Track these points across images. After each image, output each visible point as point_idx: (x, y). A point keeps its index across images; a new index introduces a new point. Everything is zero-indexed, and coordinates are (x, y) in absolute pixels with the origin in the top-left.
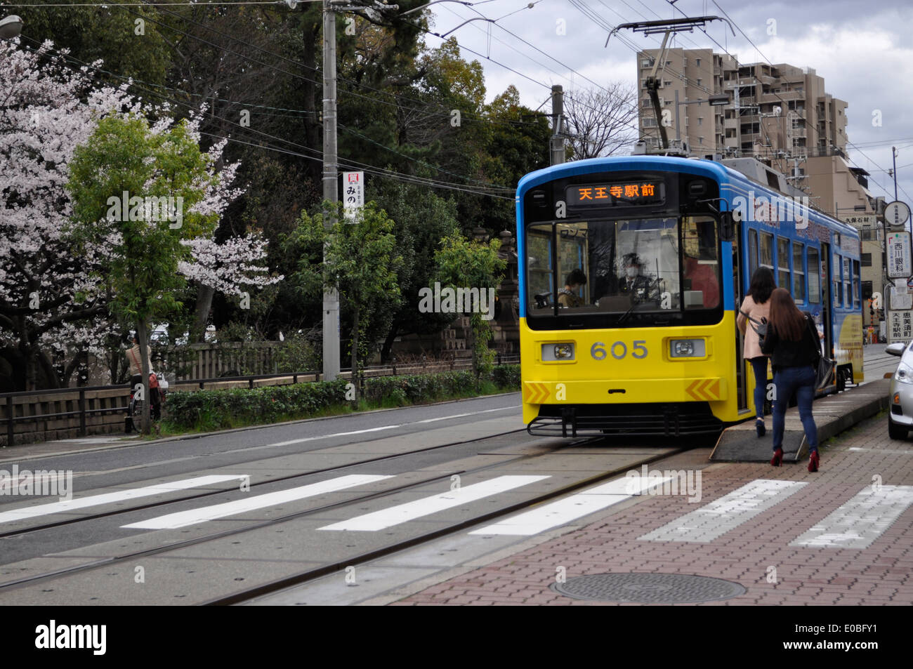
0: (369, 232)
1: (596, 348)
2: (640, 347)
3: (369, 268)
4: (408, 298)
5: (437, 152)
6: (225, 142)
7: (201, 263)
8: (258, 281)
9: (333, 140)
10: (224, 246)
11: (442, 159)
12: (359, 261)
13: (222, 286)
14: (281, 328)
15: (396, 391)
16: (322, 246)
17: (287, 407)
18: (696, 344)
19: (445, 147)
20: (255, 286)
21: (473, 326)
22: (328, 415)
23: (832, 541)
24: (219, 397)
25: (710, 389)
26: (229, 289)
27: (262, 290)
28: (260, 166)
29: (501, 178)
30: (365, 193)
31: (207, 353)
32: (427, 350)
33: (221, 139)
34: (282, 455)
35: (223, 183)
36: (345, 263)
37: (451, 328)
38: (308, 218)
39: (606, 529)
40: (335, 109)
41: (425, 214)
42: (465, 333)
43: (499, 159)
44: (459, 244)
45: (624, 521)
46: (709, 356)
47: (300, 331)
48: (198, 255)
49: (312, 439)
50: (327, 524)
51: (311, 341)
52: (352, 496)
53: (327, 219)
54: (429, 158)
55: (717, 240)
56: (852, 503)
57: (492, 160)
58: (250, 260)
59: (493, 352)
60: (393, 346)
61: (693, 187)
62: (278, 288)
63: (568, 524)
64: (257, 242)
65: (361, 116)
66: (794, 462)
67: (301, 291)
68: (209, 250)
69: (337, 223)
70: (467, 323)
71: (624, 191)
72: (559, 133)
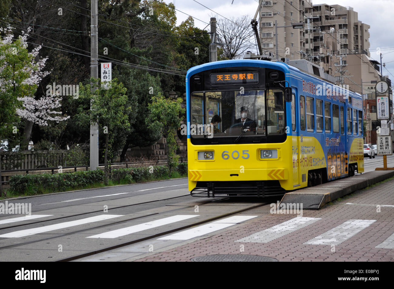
0: (114, 94)
1: (224, 154)
2: (246, 153)
3: (114, 113)
4: (134, 128)
5: (150, 51)
6: (40, 47)
7: (27, 110)
8: (57, 119)
9: (96, 46)
10: (39, 100)
11: (153, 55)
12: (109, 109)
13: (38, 121)
14: (68, 143)
15: (127, 176)
16: (90, 101)
17: (71, 183)
18: (273, 152)
19: (155, 49)
20: (55, 121)
21: (168, 143)
22: (92, 188)
23: (323, 242)
24: (37, 178)
25: (280, 174)
26: (41, 123)
27: (59, 123)
28: (58, 58)
29: (184, 65)
30: (112, 74)
31: (30, 156)
32: (144, 155)
33: (38, 46)
34: (69, 206)
35: (39, 68)
36: (102, 110)
37: (157, 144)
38: (83, 87)
39: (221, 237)
40: (97, 30)
41: (144, 84)
42: (165, 146)
43: (183, 55)
44: (161, 100)
45: (230, 234)
46: (279, 158)
47: (78, 145)
48: (26, 105)
49: (84, 199)
50: (91, 236)
51: (84, 150)
52: (103, 224)
53: (93, 87)
54: (146, 54)
55: (283, 102)
56: (339, 227)
57: (179, 56)
58: (53, 108)
59: (178, 156)
60: (127, 153)
61: (272, 75)
62: (67, 122)
63: (204, 236)
64: (56, 99)
65: (111, 33)
66: (318, 209)
67: (79, 124)
68: (31, 103)
69: (97, 89)
70: (165, 141)
71: (239, 77)
72: (214, 42)
